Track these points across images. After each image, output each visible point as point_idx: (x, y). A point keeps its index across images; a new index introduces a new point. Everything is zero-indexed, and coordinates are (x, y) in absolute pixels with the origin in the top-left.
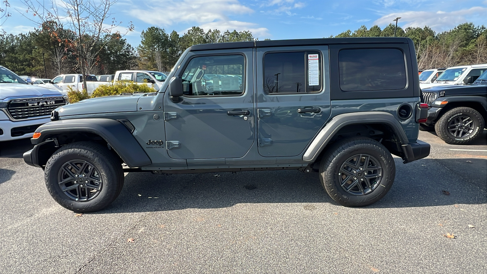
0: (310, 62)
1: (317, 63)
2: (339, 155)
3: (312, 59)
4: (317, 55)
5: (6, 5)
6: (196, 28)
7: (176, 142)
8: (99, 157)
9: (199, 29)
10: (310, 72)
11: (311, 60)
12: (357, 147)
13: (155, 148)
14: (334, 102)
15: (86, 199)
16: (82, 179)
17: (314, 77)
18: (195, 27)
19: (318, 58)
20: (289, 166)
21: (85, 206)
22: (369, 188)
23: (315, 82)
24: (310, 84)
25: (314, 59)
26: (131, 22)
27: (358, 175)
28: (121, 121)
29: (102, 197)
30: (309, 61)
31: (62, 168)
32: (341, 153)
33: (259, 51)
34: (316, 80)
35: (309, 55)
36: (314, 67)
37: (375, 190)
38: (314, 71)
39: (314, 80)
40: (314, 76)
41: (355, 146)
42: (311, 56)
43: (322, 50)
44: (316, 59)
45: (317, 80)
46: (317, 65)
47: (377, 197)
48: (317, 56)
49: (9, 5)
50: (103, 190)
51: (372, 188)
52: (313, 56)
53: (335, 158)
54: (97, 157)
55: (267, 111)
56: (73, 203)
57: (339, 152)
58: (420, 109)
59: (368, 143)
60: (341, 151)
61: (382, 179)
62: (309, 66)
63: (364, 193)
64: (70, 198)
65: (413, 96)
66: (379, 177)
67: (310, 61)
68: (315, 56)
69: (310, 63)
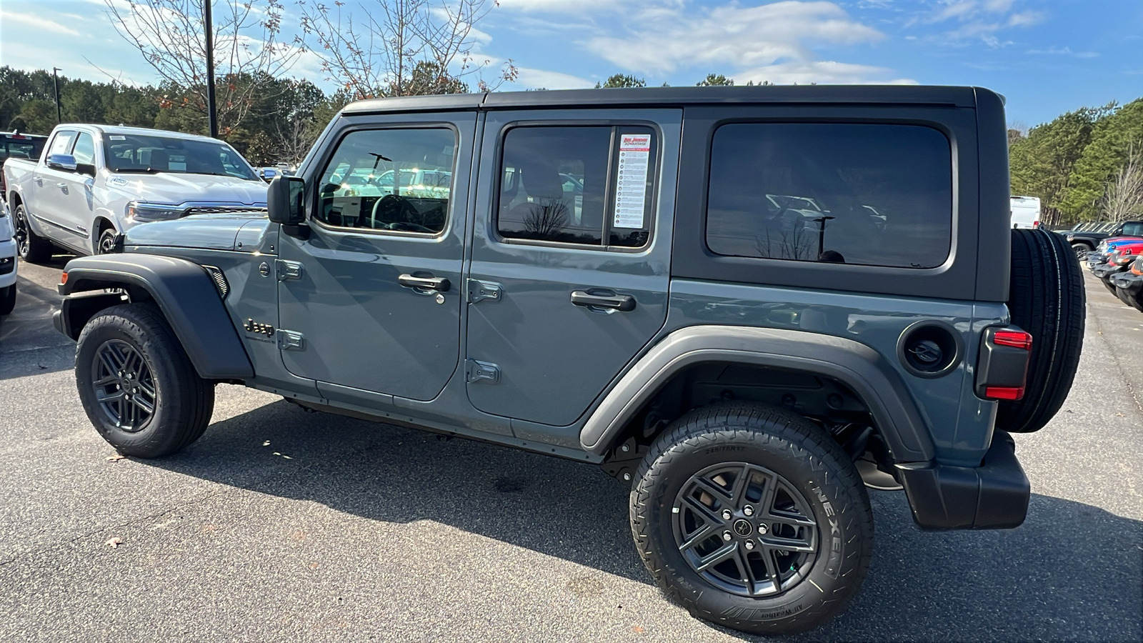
0: (624, 158)
1: (643, 161)
2: (672, 449)
3: (631, 150)
4: (648, 137)
5: (305, 30)
6: (716, 78)
7: (295, 335)
8: (152, 342)
9: (725, 80)
10: (622, 186)
11: (627, 150)
12: (731, 439)
13: (259, 340)
14: (679, 286)
15: (130, 428)
16: (127, 383)
17: (630, 202)
18: (713, 77)
19: (648, 145)
20: (553, 450)
21: (131, 441)
22: (772, 580)
23: (632, 219)
24: (618, 221)
25: (636, 150)
26: (510, 60)
27: (737, 529)
28: (208, 269)
29: (153, 431)
30: (621, 152)
31: (98, 353)
32: (679, 445)
33: (492, 120)
34: (636, 212)
35: (623, 137)
36: (635, 173)
37: (789, 593)
38: (631, 186)
39: (629, 215)
40: (630, 200)
41: (726, 433)
42: (630, 140)
43: (661, 123)
44: (642, 150)
45: (640, 212)
46: (645, 167)
47: (793, 618)
48: (646, 140)
49: (309, 30)
50: (155, 415)
51: (779, 582)
52: (635, 140)
53: (661, 457)
54: (148, 340)
55: (488, 285)
56: (110, 430)
57: (674, 442)
58: (990, 349)
59: (771, 433)
60: (679, 439)
61: (817, 563)
62: (620, 169)
63: (753, 589)
64: (108, 417)
65: (973, 298)
66: (808, 554)
67: (623, 154)
68: (639, 140)
69: (622, 161)
